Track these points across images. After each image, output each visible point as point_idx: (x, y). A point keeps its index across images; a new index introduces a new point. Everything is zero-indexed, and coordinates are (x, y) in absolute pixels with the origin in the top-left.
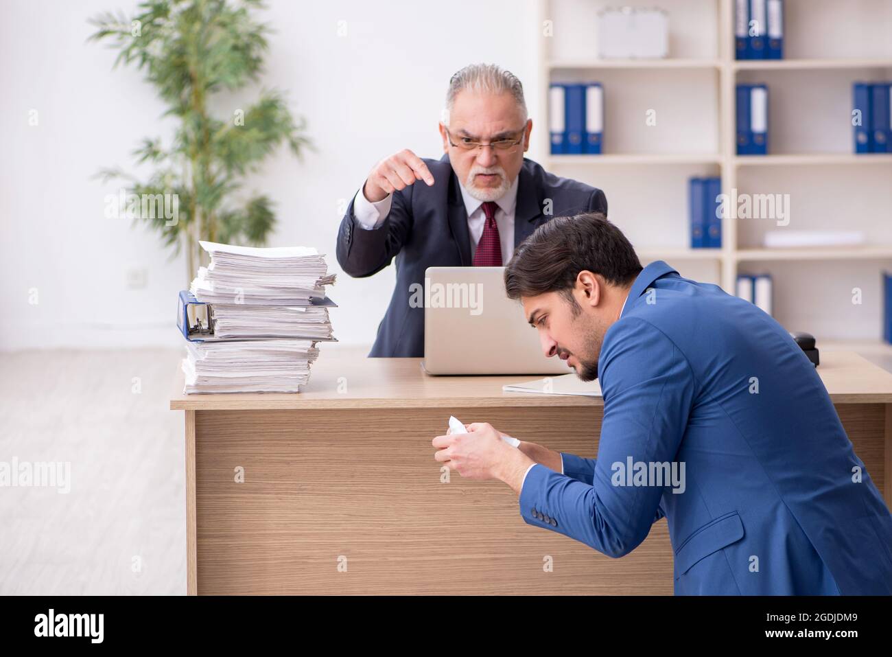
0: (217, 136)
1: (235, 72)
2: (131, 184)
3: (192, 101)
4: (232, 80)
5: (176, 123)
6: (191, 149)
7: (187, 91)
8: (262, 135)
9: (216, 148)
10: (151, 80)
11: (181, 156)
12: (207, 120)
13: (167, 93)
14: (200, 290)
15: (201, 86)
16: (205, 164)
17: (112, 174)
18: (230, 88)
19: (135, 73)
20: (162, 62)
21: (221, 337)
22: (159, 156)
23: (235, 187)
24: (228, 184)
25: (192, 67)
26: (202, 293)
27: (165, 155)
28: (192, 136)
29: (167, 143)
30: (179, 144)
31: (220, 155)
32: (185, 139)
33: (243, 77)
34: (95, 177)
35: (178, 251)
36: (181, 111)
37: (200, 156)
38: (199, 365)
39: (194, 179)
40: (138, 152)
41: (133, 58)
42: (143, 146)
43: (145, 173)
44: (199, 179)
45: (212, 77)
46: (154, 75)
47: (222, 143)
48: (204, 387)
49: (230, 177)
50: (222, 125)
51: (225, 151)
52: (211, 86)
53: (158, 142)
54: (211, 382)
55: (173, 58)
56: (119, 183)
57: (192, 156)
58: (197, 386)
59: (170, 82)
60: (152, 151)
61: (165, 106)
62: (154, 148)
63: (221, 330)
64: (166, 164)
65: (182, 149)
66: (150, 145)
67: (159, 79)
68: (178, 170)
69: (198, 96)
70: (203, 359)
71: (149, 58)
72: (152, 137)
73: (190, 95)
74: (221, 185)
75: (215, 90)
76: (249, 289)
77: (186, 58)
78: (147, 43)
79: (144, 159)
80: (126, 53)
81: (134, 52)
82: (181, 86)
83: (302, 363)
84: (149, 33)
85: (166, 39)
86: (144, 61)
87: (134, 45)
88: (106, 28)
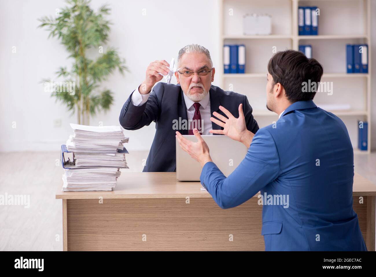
0: (89, 66)
1: (96, 40)
3: (80, 52)
4: (95, 43)
5: (73, 60)
6: (79, 71)
7: (77, 48)
8: (107, 66)
9: (89, 71)
10: (63, 43)
11: (75, 74)
12: (85, 60)
13: (69, 48)
15: (83, 45)
16: (84, 78)
17: (47, 81)
18: (95, 47)
19: (57, 41)
20: (67, 36)
22: (66, 74)
23: (97, 86)
24: (94, 85)
25: (79, 38)
27: (69, 74)
28: (80, 66)
29: (69, 69)
30: (74, 69)
31: (90, 73)
32: (77, 67)
33: (100, 42)
34: (40, 82)
35: (74, 112)
36: (75, 56)
37: (83, 74)
39: (80, 83)
40: (58, 73)
41: (56, 34)
42: (60, 70)
43: (60, 81)
44: (82, 83)
45: (87, 42)
46: (64, 41)
47: (92, 69)
49: (95, 82)
50: (91, 61)
51: (92, 72)
52: (87, 46)
53: (66, 68)
55: (72, 35)
57: (79, 74)
59: (70, 44)
60: (63, 72)
61: (68, 54)
62: (64, 71)
64: (69, 77)
65: (75, 71)
66: (63, 70)
67: (66, 43)
68: (74, 79)
69: (82, 50)
71: (62, 34)
72: (63, 67)
73: (79, 49)
74: (91, 86)
75: (89, 47)
76: (91, 146)
77: (77, 35)
78: (61, 29)
79: (60, 75)
80: (53, 32)
81: (56, 32)
82: (75, 46)
83: (113, 178)
84: (62, 25)
85: (69, 27)
86: (60, 35)
87: (56, 29)
88: (45, 23)
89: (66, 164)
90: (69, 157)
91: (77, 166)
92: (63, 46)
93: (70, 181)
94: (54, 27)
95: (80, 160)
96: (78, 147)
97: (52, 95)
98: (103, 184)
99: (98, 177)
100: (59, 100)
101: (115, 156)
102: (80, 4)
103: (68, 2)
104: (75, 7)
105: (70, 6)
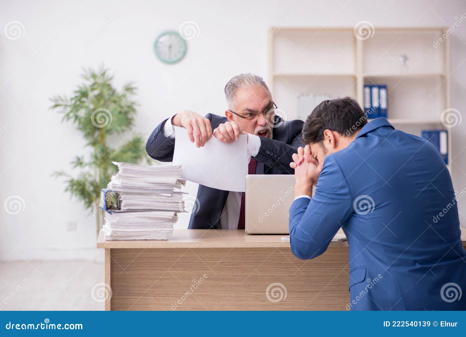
0: (112, 155)
1: (120, 125)
2: (69, 179)
3: (99, 139)
4: (119, 129)
6: (98, 162)
7: (97, 134)
8: (134, 155)
9: (111, 161)
10: (80, 129)
11: (94, 166)
12: (106, 148)
15: (104, 133)
16: (105, 169)
17: (60, 174)
18: (118, 132)
19: (72, 125)
20: (85, 119)
22: (83, 165)
27: (86, 165)
28: (99, 156)
29: (87, 159)
30: (93, 160)
32: (96, 157)
33: (124, 127)
34: (52, 175)
36: (94, 143)
37: (103, 166)
39: (100, 177)
40: (73, 163)
41: (71, 118)
42: (75, 160)
43: (76, 173)
44: (102, 176)
45: (109, 126)
46: (81, 126)
50: (114, 151)
52: (109, 132)
53: (82, 158)
56: (64, 178)
57: (99, 166)
59: (89, 129)
60: (79, 162)
61: (86, 141)
62: (81, 161)
64: (86, 169)
65: (94, 163)
66: (79, 159)
67: (83, 128)
68: (92, 172)
69: (102, 137)
71: (78, 118)
72: (80, 155)
73: (98, 136)
75: (111, 133)
78: (77, 111)
79: (76, 166)
80: (68, 115)
81: (71, 115)
82: (93, 132)
84: (78, 105)
85: (87, 107)
86: (76, 119)
87: (71, 111)
88: (58, 103)
92: (79, 132)
94: (69, 109)
97: (66, 190)
100: (74, 196)
102: (100, 81)
103: (86, 78)
104: (94, 84)
105: (88, 83)
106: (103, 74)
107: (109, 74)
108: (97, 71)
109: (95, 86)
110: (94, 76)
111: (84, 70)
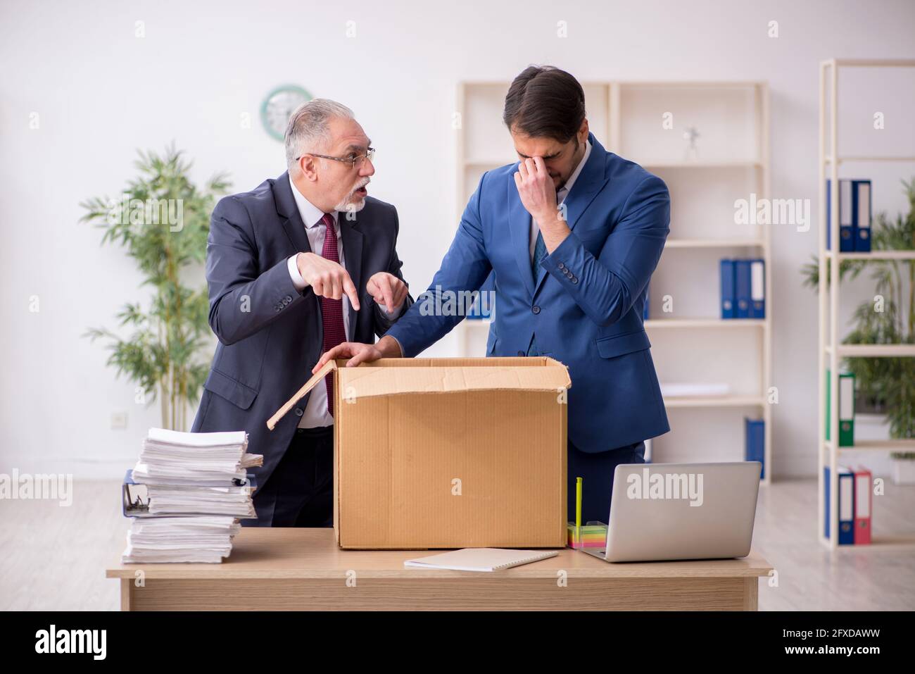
0: (187, 302)
2: (115, 342)
3: (167, 272)
4: (201, 255)
6: (165, 312)
7: (162, 264)
9: (187, 312)
10: (132, 254)
11: (157, 318)
12: (179, 289)
13: (145, 266)
14: (137, 472)
15: (174, 260)
16: (177, 326)
17: (99, 333)
18: (200, 261)
19: (119, 249)
20: (142, 239)
21: (154, 514)
22: (139, 318)
23: (202, 345)
24: (196, 342)
25: (167, 244)
26: (138, 475)
27: (144, 318)
28: (167, 301)
29: (146, 307)
30: (156, 308)
31: (190, 319)
32: (161, 304)
34: (86, 335)
35: (154, 399)
36: (158, 280)
37: (173, 319)
38: (134, 538)
39: (168, 338)
40: (121, 315)
41: (118, 236)
42: (126, 310)
43: (127, 333)
44: (172, 338)
45: (183, 252)
46: (135, 250)
47: (192, 308)
48: (137, 557)
49: (198, 336)
50: (191, 292)
51: (194, 315)
52: (182, 260)
53: (138, 307)
54: (144, 554)
55: (151, 237)
56: (105, 341)
57: (167, 319)
58: (132, 556)
59: (148, 256)
60: (132, 314)
61: (144, 277)
62: (136, 311)
63: (154, 508)
64: (145, 325)
65: (158, 313)
66: (132, 309)
67: (139, 254)
68: (155, 330)
69: (172, 269)
70: (138, 533)
71: (131, 236)
72: (134, 304)
73: (165, 267)
74: (191, 343)
75: (186, 264)
76: (181, 472)
77: (162, 237)
79: (126, 321)
80: (112, 232)
81: (119, 231)
82: (158, 260)
83: (225, 537)
86: (126, 238)
87: (119, 226)
88: (95, 211)
89: (132, 508)
90: (138, 493)
91: (152, 512)
92: (131, 259)
93: (136, 543)
95: (158, 499)
96: (153, 474)
97: (109, 363)
98: (203, 550)
99: (194, 534)
100: (123, 372)
101: (229, 493)
102: (167, 173)
103: (144, 168)
104: (157, 179)
105: (148, 177)
106: (174, 161)
107: (184, 160)
108: (163, 156)
109: (160, 182)
110: (158, 164)
111: (141, 154)
